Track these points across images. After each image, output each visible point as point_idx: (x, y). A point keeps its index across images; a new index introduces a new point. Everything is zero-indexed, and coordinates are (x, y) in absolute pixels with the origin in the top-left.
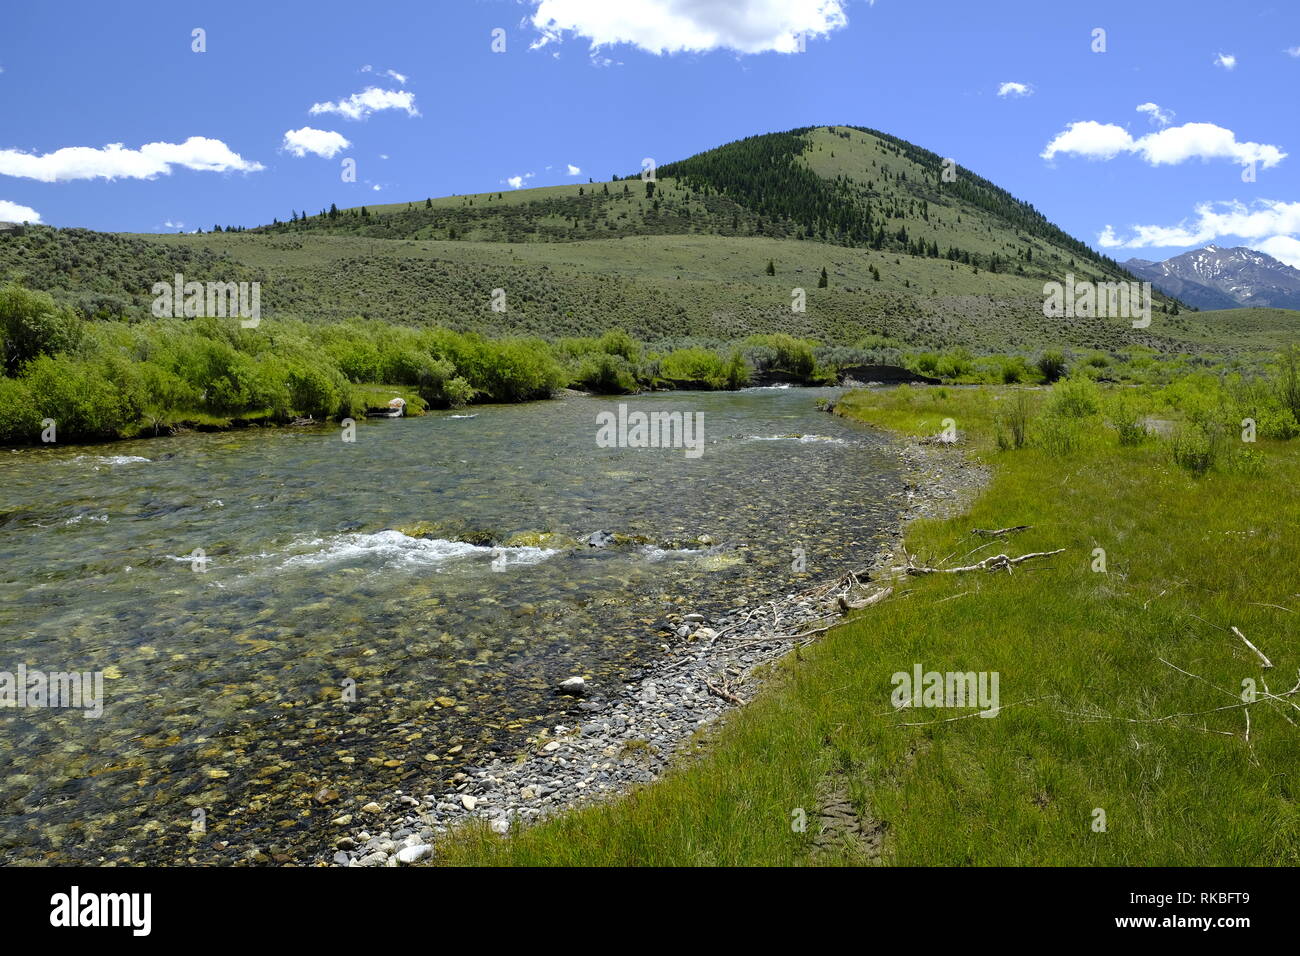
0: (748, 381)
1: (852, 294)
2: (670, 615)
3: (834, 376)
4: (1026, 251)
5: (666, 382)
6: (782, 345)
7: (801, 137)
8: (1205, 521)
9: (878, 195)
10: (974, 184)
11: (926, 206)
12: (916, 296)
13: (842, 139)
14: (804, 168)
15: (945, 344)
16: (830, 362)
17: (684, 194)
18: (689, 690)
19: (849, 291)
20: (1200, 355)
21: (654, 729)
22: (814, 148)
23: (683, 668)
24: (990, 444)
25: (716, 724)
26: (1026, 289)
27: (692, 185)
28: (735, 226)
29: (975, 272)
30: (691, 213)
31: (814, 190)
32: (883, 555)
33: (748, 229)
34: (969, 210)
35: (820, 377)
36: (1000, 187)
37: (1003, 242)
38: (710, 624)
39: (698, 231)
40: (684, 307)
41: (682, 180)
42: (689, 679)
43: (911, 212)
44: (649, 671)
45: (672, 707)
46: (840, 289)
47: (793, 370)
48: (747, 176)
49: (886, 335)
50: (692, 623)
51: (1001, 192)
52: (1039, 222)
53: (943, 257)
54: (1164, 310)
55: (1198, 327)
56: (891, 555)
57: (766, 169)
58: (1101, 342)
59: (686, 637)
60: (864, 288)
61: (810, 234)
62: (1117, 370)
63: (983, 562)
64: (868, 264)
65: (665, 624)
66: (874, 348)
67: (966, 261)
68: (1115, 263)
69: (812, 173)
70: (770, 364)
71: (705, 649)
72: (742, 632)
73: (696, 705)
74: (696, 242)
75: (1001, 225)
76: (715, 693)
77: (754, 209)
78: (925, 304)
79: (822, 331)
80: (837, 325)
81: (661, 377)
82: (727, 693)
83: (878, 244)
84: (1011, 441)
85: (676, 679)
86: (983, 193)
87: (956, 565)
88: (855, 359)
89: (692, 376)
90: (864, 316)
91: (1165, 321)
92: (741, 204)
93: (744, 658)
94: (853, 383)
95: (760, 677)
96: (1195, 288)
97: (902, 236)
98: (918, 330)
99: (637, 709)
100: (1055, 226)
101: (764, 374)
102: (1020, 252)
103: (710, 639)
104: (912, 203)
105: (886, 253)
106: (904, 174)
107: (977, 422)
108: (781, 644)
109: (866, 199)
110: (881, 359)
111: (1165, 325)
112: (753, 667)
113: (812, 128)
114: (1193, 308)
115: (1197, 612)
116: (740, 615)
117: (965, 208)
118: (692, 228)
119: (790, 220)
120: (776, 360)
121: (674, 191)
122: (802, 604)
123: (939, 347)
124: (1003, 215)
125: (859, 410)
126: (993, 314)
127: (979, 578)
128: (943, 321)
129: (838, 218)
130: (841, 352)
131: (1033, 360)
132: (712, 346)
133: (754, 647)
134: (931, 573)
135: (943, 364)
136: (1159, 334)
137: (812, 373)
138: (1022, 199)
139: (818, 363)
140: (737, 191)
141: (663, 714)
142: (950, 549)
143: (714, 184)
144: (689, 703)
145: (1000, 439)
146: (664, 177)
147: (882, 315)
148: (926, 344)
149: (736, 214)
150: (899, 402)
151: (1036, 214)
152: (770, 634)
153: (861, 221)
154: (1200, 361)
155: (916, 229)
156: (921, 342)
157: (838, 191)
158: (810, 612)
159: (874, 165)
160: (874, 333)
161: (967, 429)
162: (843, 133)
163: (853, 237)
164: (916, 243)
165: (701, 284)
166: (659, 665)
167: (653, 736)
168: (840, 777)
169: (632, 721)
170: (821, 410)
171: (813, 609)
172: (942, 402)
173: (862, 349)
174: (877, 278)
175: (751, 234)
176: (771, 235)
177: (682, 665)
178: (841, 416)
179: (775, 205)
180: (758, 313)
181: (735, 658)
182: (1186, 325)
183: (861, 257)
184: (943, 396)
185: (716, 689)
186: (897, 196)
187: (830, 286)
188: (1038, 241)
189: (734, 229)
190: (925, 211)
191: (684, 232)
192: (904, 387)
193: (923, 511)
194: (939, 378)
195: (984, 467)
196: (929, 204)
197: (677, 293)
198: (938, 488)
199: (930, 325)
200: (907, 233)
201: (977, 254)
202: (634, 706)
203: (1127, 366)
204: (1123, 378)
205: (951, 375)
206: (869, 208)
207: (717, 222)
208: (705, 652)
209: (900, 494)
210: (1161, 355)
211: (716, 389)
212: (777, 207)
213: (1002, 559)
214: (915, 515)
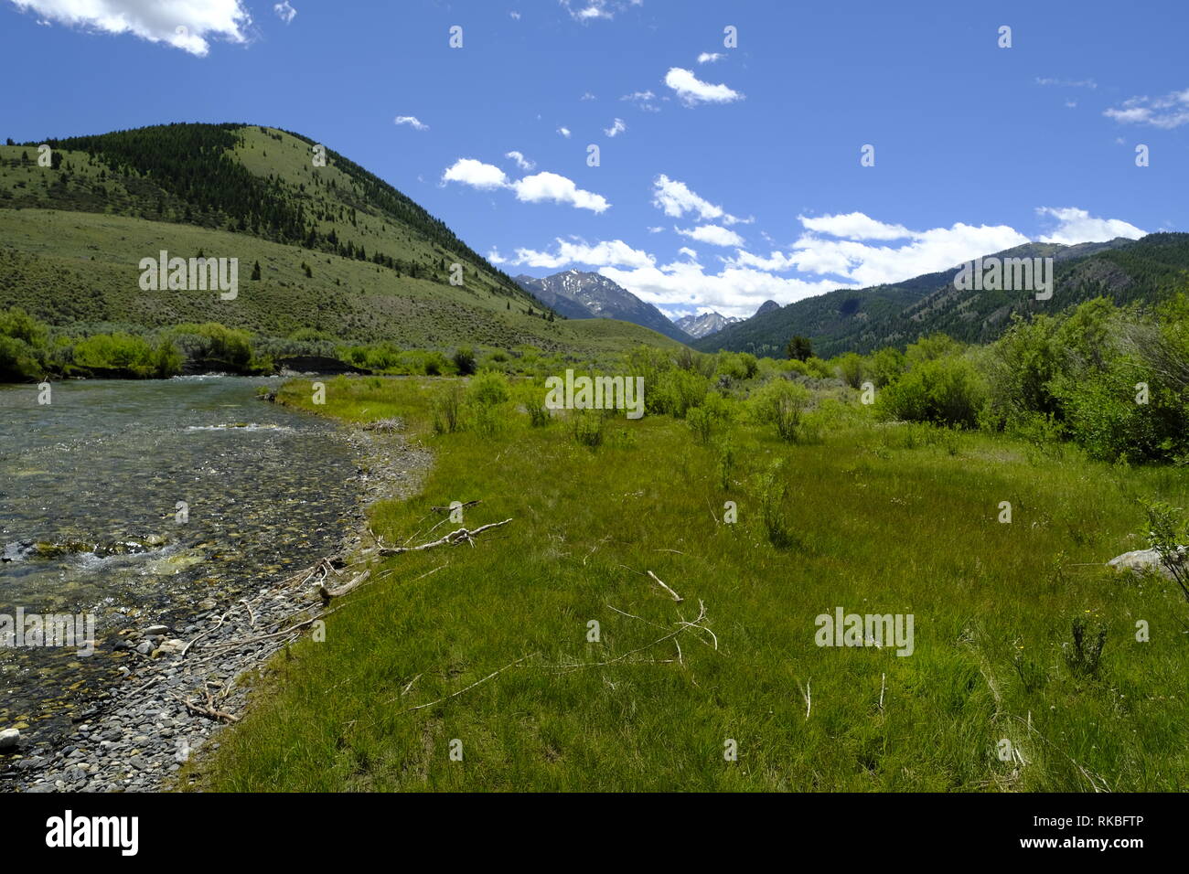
0: (180, 369)
1: (286, 288)
2: (124, 632)
3: (271, 366)
4: (440, 261)
5: (82, 370)
6: (215, 334)
7: (233, 132)
8: (607, 487)
9: (309, 197)
10: (397, 199)
11: (354, 213)
12: (346, 294)
13: (273, 141)
14: (235, 162)
15: (374, 338)
16: (266, 352)
17: (99, 171)
18: (164, 715)
19: (283, 285)
20: (570, 353)
21: (127, 772)
22: (246, 145)
23: (152, 691)
24: (427, 427)
25: (206, 749)
26: (441, 294)
27: (109, 163)
28: (160, 211)
29: (398, 276)
30: (108, 191)
31: (246, 185)
32: (350, 538)
33: (175, 216)
34: (392, 221)
35: (257, 367)
36: (418, 204)
37: (419, 252)
38: (177, 635)
39: (116, 211)
40: (102, 290)
41: (97, 156)
42: (161, 702)
43: (341, 217)
44: (106, 702)
45: (146, 741)
46: (274, 283)
47: (227, 359)
48: (173, 162)
49: (319, 328)
50: (155, 637)
51: (419, 209)
52: (450, 237)
53: (369, 260)
54: (544, 317)
55: (568, 332)
56: (358, 538)
57: (195, 158)
58: (500, 341)
59: (149, 654)
60: (297, 284)
61: (242, 227)
62: (514, 364)
63: (447, 537)
64: (301, 261)
65: (120, 642)
66: (308, 340)
67: (390, 265)
68: (508, 277)
69: (243, 169)
70: (203, 352)
71: (176, 664)
72: (216, 638)
73: (176, 731)
74: (115, 223)
75: (419, 237)
76: (197, 713)
77: (181, 196)
78: (355, 302)
79: (256, 322)
80: (272, 317)
81: (75, 364)
82: (212, 710)
83: (310, 242)
84: (446, 426)
85: (144, 706)
86: (404, 207)
87: (423, 543)
88: (291, 350)
89: (113, 364)
90: (298, 309)
91: (546, 326)
92: (166, 190)
93: (224, 666)
94: (291, 373)
95: (247, 686)
96: (564, 302)
97: (332, 238)
98: (349, 325)
99: (99, 752)
100: (462, 242)
101: (197, 362)
102: (435, 262)
103: (179, 651)
104: (342, 209)
105: (318, 252)
106: (333, 182)
107: (411, 409)
108: (263, 645)
109: (297, 199)
110: (316, 351)
111: (546, 329)
112: (238, 675)
113: (244, 125)
114: (563, 316)
115: (623, 563)
116: (210, 619)
117: (389, 219)
118: (109, 208)
119: (220, 211)
120: (211, 349)
121: (86, 166)
122: (278, 597)
123: (368, 341)
124: (420, 228)
125: (302, 399)
126: (414, 314)
127: (445, 553)
128: (371, 318)
129: (270, 215)
130: (276, 343)
131: (449, 355)
132: (137, 332)
133: (234, 652)
134: (402, 552)
135: (373, 356)
136: (542, 336)
137: (249, 362)
138: (436, 217)
139: (254, 352)
140: (162, 176)
141: (133, 752)
142: (415, 529)
143: (135, 165)
144: (167, 731)
145: (437, 424)
146: (74, 149)
147: (315, 310)
148: (357, 338)
149: (161, 198)
150: (338, 391)
151: (448, 231)
152: (249, 636)
153: (293, 221)
154: (571, 358)
155: (345, 234)
156: (353, 336)
157: (270, 190)
158: (287, 605)
159: (306, 169)
160: (308, 326)
161: (405, 416)
162: (275, 134)
163: (285, 233)
164: (345, 246)
165: (122, 267)
166: (120, 693)
167: (127, 781)
168: (361, 779)
169: (94, 769)
170: (262, 399)
171: (290, 601)
172: (376, 391)
173: (297, 340)
174: (309, 274)
175: (178, 221)
176: (200, 224)
177: (150, 687)
178: (284, 404)
179: (204, 195)
180: (187, 301)
181: (213, 668)
182: (560, 329)
183: (294, 254)
184: (378, 385)
185: (198, 708)
186: (327, 200)
187: (264, 279)
188: (449, 254)
189: (159, 214)
190: (354, 218)
191: (100, 210)
192: (341, 377)
193: (379, 493)
194: (370, 368)
195: (424, 449)
196: (356, 211)
197: (92, 275)
198: (389, 470)
199: (359, 320)
200: (337, 235)
201: (399, 260)
202: (93, 749)
203: (520, 361)
204: (518, 371)
205: (381, 367)
206: (301, 209)
207: (139, 205)
208: (177, 667)
209: (355, 477)
210: (544, 353)
211: (143, 378)
212: (207, 196)
213: (463, 533)
214: (373, 498)
